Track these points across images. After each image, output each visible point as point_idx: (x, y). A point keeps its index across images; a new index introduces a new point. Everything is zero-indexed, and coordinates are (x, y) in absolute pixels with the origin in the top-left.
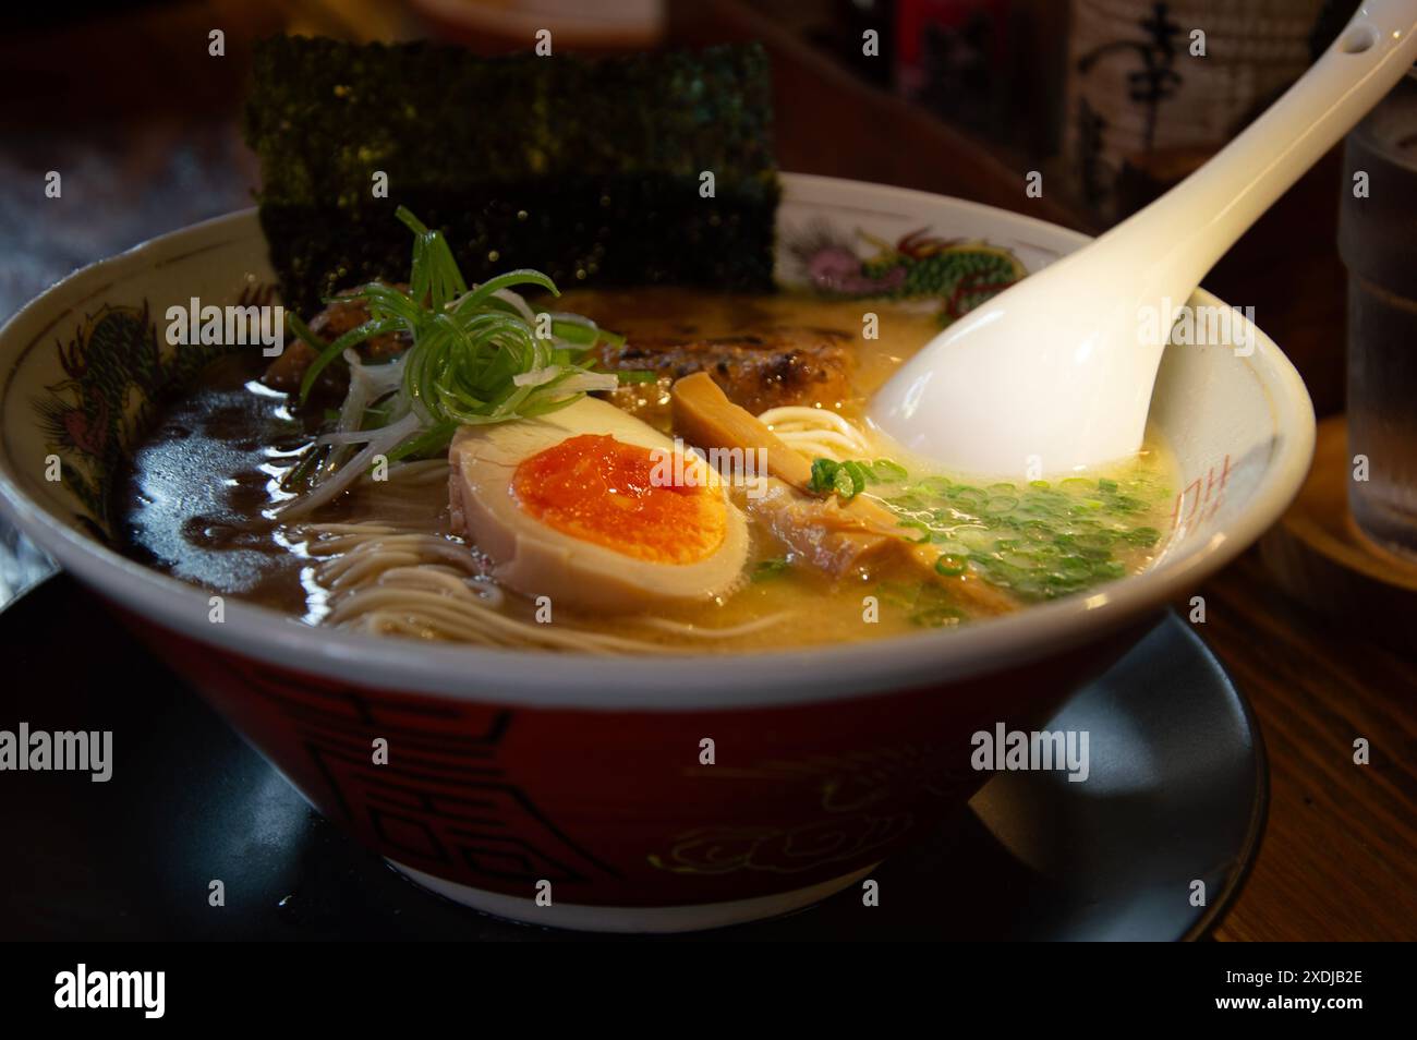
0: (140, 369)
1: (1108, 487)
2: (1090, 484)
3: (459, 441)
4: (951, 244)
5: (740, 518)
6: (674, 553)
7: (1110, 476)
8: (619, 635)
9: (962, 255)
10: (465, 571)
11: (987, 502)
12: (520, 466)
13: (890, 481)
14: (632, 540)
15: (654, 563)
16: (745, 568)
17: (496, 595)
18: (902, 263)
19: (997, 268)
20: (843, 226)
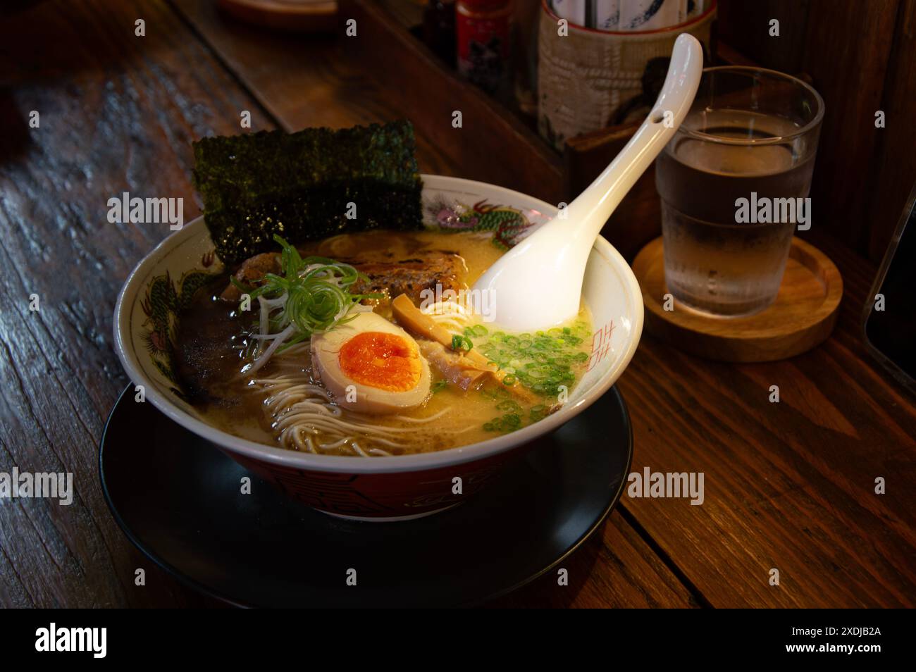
0: (170, 303)
1: (567, 332)
2: (559, 331)
3: (314, 342)
4: (496, 207)
5: (426, 362)
6: (404, 386)
7: (568, 326)
8: (387, 426)
9: (501, 212)
10: (326, 402)
11: (519, 343)
12: (341, 351)
13: (481, 336)
14: (388, 384)
15: (398, 392)
16: (431, 388)
17: (339, 412)
18: (476, 215)
19: (516, 219)
20: (450, 198)
